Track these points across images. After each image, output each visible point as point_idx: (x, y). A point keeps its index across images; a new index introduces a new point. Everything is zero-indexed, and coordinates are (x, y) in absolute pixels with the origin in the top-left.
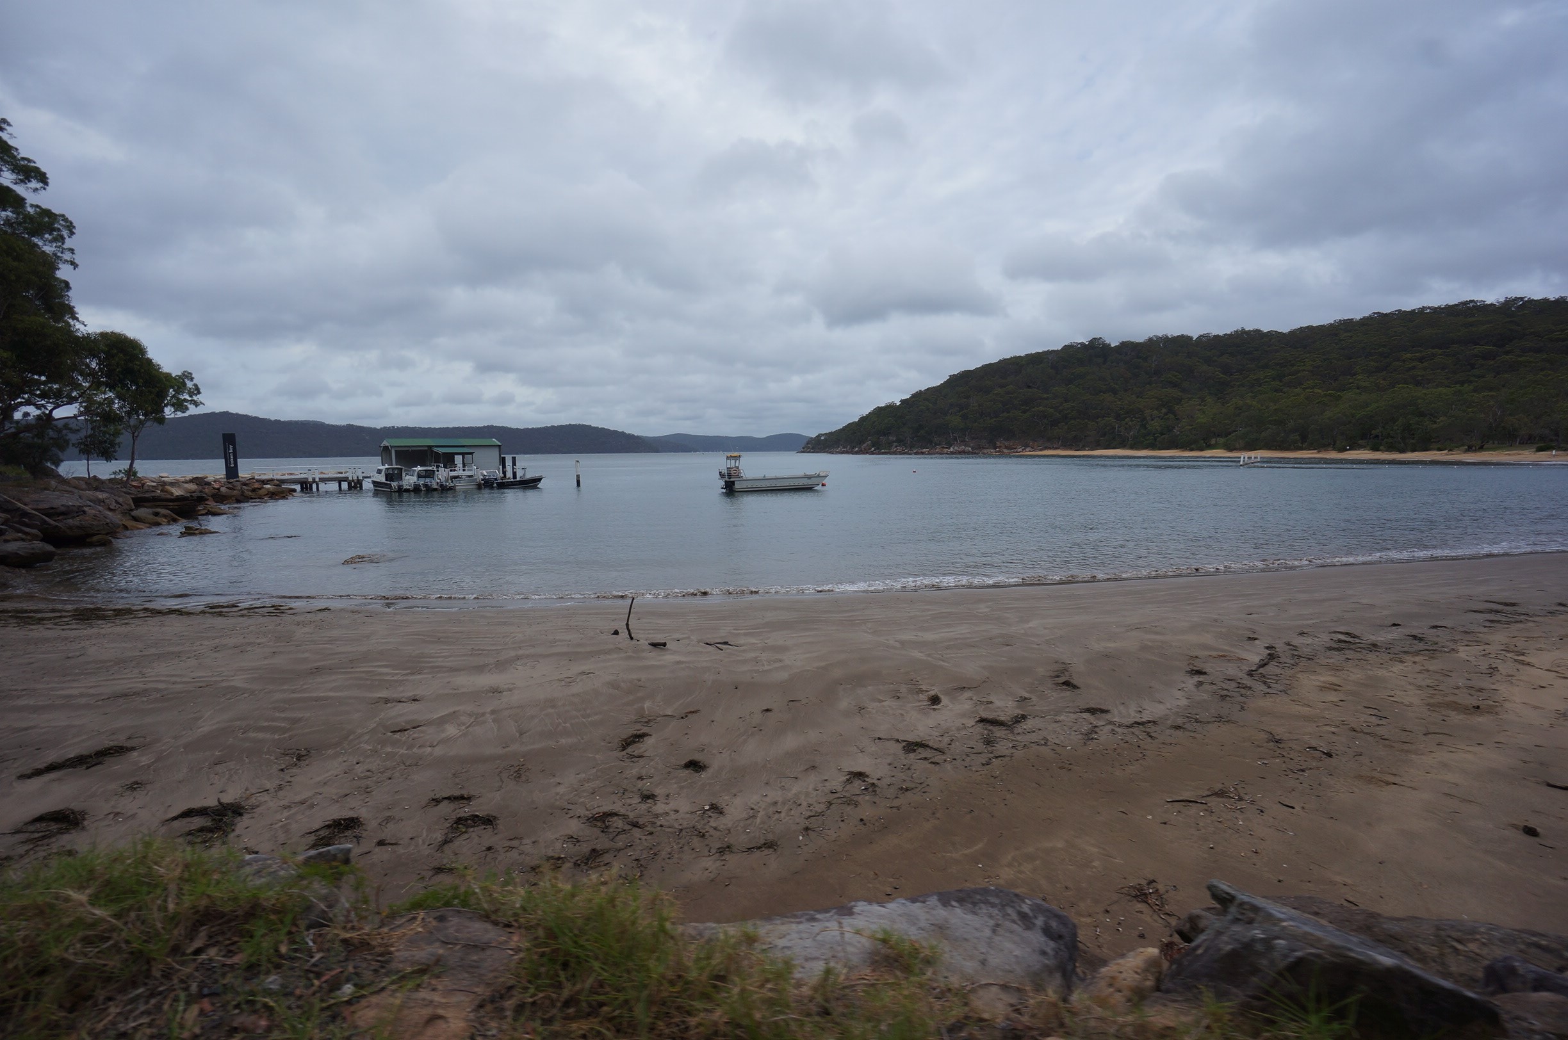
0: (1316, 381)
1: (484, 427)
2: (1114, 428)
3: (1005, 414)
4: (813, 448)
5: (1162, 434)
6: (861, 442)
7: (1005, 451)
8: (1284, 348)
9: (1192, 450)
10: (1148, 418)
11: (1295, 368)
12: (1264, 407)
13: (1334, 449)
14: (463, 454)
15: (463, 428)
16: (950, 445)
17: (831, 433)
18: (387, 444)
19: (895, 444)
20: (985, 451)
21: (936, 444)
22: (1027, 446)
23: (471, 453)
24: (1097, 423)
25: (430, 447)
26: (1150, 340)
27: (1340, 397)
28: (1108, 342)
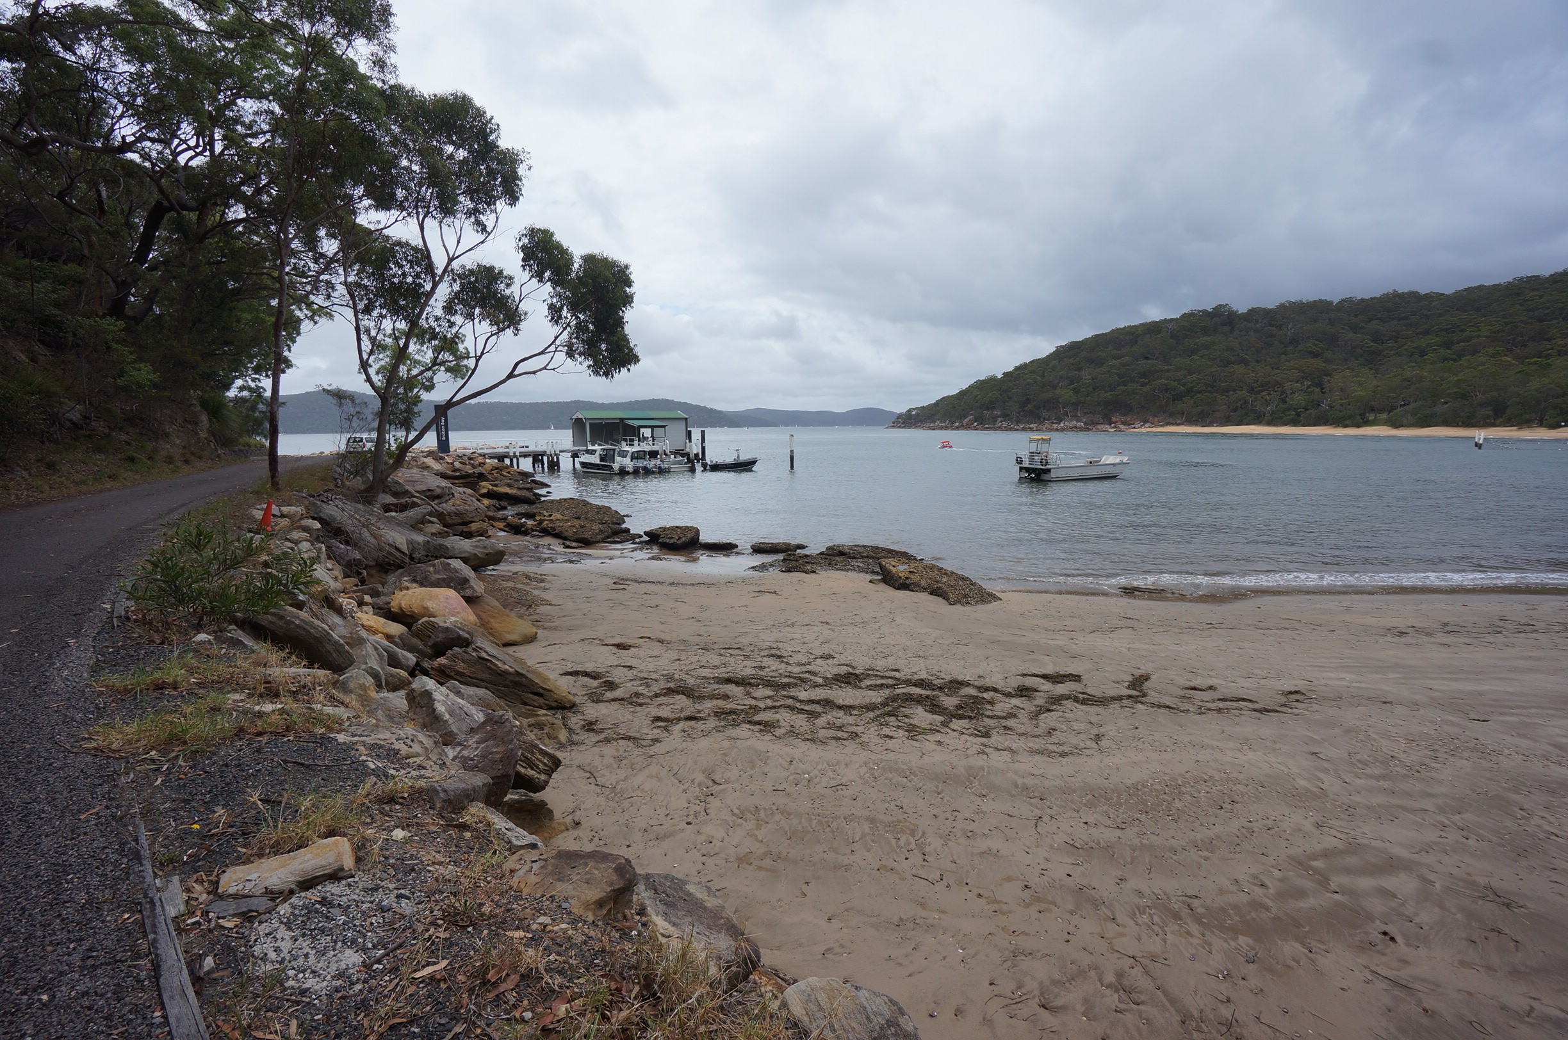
0: (1497, 348)
1: (572, 402)
2: (1246, 402)
3: (1123, 388)
4: (903, 423)
5: (1306, 409)
6: (962, 417)
7: (1121, 426)
8: (1448, 311)
9: (1345, 426)
10: (1289, 392)
11: (1467, 333)
12: (1438, 379)
13: (1541, 424)
14: (652, 427)
15: (552, 403)
16: (1059, 420)
17: (923, 408)
18: (581, 416)
19: (1000, 419)
20: (1099, 427)
21: (1045, 419)
22: (1146, 421)
23: (664, 427)
24: (1227, 396)
25: (622, 420)
26: (1282, 306)
27: (1549, 365)
28: (1235, 309)
